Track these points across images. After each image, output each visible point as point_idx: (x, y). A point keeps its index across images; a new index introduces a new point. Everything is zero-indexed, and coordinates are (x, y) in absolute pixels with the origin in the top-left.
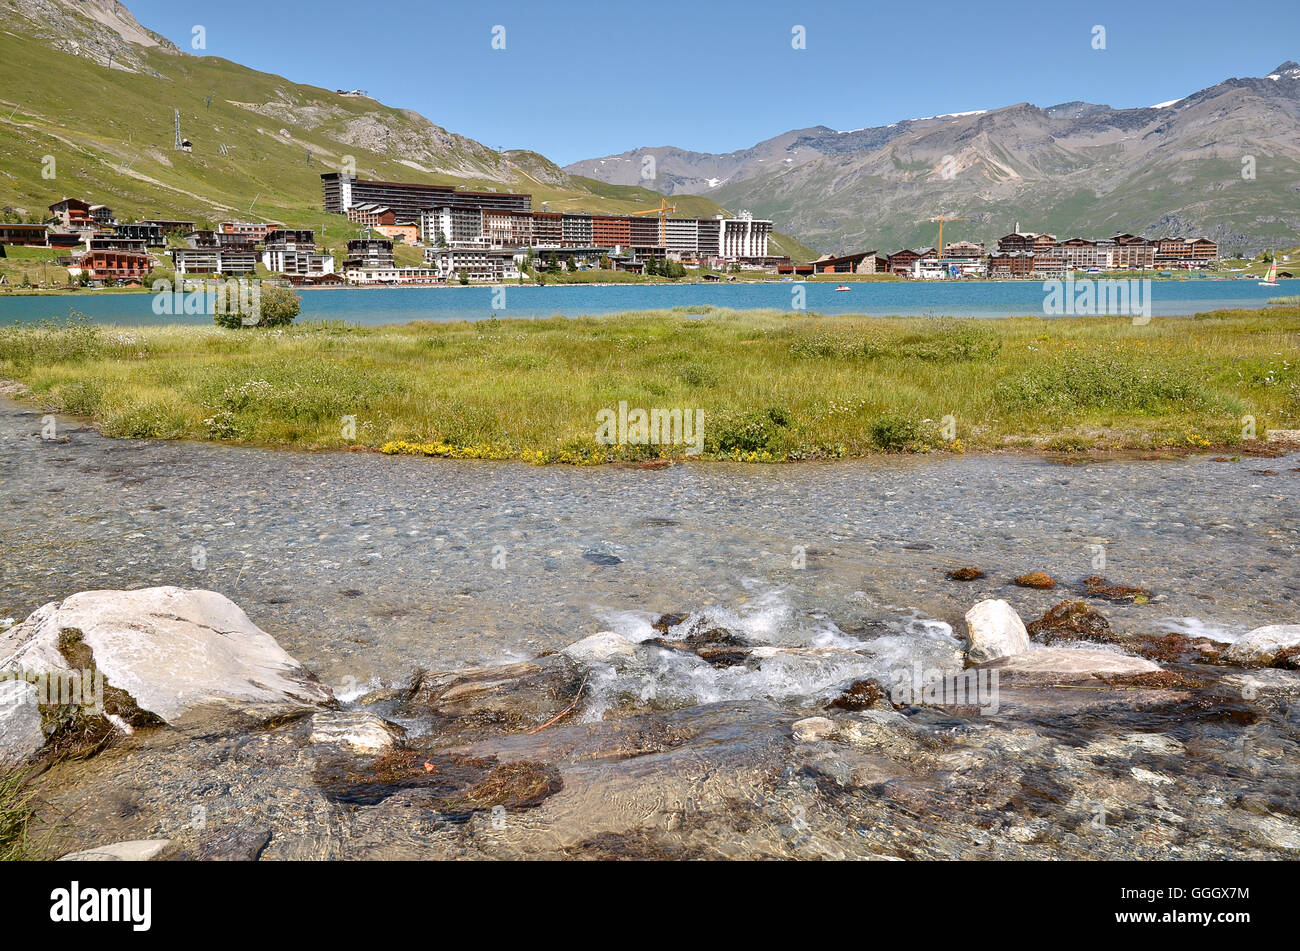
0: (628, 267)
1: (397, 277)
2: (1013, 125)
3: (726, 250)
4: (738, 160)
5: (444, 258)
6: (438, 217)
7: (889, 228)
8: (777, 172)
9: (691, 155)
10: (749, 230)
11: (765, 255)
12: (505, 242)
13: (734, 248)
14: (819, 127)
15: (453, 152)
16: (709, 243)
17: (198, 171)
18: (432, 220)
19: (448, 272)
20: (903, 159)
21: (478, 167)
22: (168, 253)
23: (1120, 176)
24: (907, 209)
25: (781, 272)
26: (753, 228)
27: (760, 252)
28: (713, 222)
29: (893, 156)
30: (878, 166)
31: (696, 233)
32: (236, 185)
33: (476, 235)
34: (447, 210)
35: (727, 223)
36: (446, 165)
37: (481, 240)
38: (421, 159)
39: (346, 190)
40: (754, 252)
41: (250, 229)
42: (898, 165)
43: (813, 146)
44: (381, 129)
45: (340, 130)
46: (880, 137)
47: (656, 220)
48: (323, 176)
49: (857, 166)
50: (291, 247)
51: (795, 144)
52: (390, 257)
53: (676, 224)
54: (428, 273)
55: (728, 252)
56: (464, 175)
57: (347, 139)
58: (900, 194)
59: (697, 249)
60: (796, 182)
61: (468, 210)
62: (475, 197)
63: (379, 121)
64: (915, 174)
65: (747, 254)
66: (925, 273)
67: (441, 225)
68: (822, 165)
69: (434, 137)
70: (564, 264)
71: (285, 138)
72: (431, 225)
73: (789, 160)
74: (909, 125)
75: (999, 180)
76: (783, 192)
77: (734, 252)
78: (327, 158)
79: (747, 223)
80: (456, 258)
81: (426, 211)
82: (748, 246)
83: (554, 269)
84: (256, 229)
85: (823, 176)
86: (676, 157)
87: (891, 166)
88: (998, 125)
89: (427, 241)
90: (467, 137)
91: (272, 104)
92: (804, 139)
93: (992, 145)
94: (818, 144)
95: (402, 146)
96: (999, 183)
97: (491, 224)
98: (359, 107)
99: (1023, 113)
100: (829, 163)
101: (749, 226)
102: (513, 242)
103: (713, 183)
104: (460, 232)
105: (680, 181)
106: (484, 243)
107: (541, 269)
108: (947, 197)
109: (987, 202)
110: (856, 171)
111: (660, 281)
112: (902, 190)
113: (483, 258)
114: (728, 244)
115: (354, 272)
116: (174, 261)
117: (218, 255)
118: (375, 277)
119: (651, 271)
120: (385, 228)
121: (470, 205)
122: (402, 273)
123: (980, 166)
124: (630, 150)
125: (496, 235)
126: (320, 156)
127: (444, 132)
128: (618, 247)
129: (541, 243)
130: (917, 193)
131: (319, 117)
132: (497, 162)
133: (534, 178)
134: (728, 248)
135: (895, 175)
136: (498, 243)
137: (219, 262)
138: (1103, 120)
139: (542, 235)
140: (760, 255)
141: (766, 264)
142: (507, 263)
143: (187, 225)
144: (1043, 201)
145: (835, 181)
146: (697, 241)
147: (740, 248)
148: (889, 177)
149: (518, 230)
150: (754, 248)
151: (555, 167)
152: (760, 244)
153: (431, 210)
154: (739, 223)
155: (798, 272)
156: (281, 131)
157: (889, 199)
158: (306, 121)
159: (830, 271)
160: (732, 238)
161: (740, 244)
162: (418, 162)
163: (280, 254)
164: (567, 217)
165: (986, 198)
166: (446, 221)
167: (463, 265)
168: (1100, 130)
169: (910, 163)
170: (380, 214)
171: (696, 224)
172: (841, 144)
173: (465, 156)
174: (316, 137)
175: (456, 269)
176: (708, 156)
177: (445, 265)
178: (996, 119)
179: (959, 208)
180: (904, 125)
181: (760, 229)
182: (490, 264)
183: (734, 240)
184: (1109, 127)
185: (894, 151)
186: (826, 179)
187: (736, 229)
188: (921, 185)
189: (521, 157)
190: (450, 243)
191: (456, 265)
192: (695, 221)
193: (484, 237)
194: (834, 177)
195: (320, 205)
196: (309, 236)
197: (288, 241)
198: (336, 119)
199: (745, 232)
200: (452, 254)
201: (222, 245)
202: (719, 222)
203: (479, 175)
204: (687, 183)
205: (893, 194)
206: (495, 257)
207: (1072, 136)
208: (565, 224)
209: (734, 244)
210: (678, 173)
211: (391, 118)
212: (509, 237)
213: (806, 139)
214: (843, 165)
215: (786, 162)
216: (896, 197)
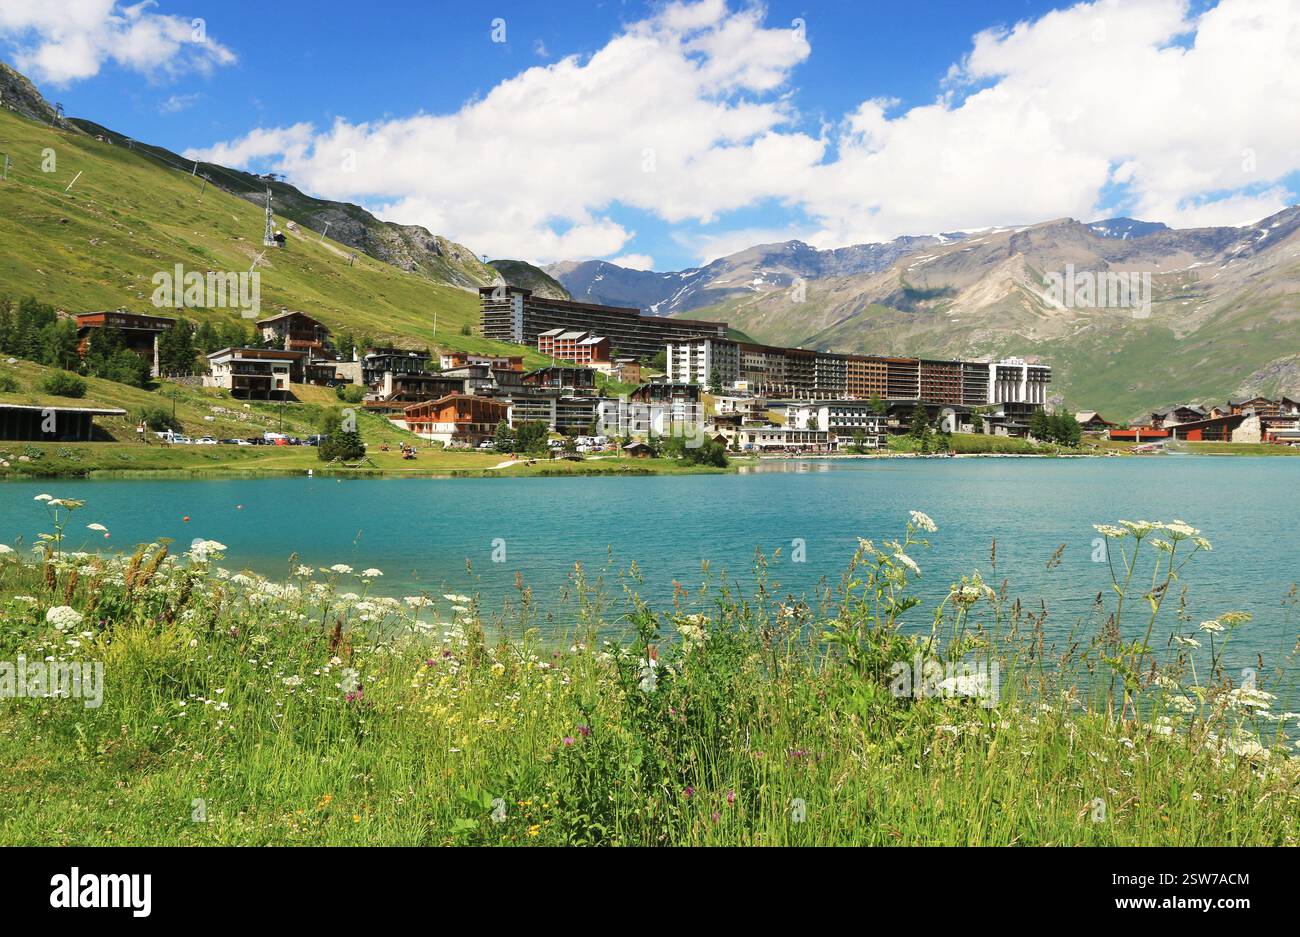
1: (784, 441)
2: (1054, 245)
9: (627, 272)
10: (1025, 378)
14: (793, 242)
16: (975, 395)
23: (1202, 312)
25: (1116, 438)
26: (1029, 376)
28: (980, 366)
29: (904, 281)
31: (961, 382)
35: (998, 369)
43: (788, 265)
47: (915, 362)
51: (763, 263)
59: (962, 404)
60: (775, 311)
61: (726, 344)
64: (932, 304)
73: (759, 283)
75: (1044, 315)
76: (758, 323)
79: (1020, 369)
87: (900, 293)
88: (1035, 244)
92: (775, 256)
93: (1027, 269)
94: (795, 263)
96: (1044, 318)
97: (746, 364)
99: (1067, 231)
100: (818, 288)
101: (1025, 373)
108: (977, 336)
109: (1033, 343)
110: (855, 300)
112: (919, 325)
114: (999, 397)
122: (789, 435)
123: (1019, 295)
129: (796, 390)
130: (939, 329)
135: (907, 305)
138: (1168, 240)
139: (794, 380)
144: (1106, 341)
145: (827, 311)
146: (962, 393)
152: (1038, 398)
154: (1012, 369)
157: (902, 336)
159: (1196, 438)
160: (1003, 389)
161: (1014, 398)
164: (821, 356)
165: (1030, 336)
168: (1165, 253)
169: (925, 289)
171: (961, 369)
172: (822, 264)
178: (1035, 238)
179: (997, 350)
181: (1037, 377)
184: (1175, 249)
185: (903, 274)
186: (814, 307)
187: (1009, 377)
188: (944, 318)
194: (826, 306)
199: (1019, 380)
202: (985, 367)
205: (908, 330)
207: (1130, 259)
209: (1006, 397)
213: (777, 256)
214: (836, 291)
215: (752, 285)
216: (912, 334)
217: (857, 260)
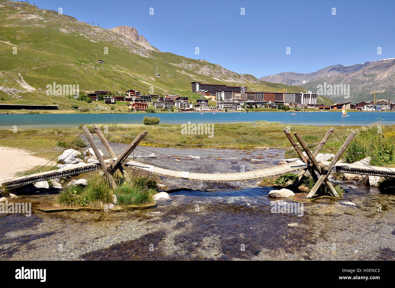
0: (273, 107)
1: (208, 109)
3: (303, 102)
4: (312, 75)
5: (221, 104)
6: (221, 93)
7: (361, 95)
8: (325, 79)
9: (298, 74)
11: (316, 104)
12: (239, 100)
13: (306, 101)
14: (338, 65)
15: (228, 75)
16: (298, 100)
17: (161, 82)
18: (219, 94)
19: (222, 108)
20: (366, 74)
21: (234, 79)
22: (152, 103)
24: (367, 89)
25: (320, 109)
27: (314, 103)
28: (300, 94)
29: (363, 73)
30: (358, 76)
31: (295, 97)
32: (170, 85)
33: (231, 98)
34: (223, 91)
35: (304, 94)
36: (225, 78)
37: (232, 99)
38: (219, 77)
39: (198, 86)
40: (312, 103)
41: (172, 97)
42: (365, 75)
43: (336, 70)
44: (209, 69)
45: (198, 70)
46: (359, 67)
47: (283, 94)
48: (192, 83)
49: (351, 76)
50: (182, 101)
51: (331, 70)
52: (207, 104)
53: (288, 95)
54: (217, 108)
55: (304, 103)
56: (230, 82)
57: (199, 72)
58: (365, 84)
59: (294, 102)
60: (330, 82)
61: (229, 91)
62: (232, 88)
63: (208, 67)
64: (370, 78)
65: (310, 103)
66: (368, 109)
67: (221, 95)
68: (339, 76)
69: (223, 71)
70: (254, 106)
71: (183, 73)
72: (219, 96)
73: (328, 75)
74: (369, 63)
77: (306, 103)
78: (194, 78)
80: (224, 104)
81: (218, 92)
82: (310, 101)
83: (251, 107)
84: (174, 97)
85: (339, 79)
86: (293, 75)
87: (362, 76)
89: (218, 99)
90: (231, 71)
91: (181, 64)
92: (334, 69)
94: (338, 70)
95: (214, 74)
97: (235, 95)
98: (203, 64)
100: (341, 75)
101: (311, 95)
102: (241, 100)
103: (304, 82)
104: (226, 97)
105: (294, 81)
106: (233, 100)
107: (248, 107)
108: (381, 85)
110: (350, 78)
111: (281, 111)
112: (366, 83)
113: (232, 104)
114: (304, 100)
115: (197, 108)
116: (154, 105)
117: (164, 103)
118: (203, 109)
119: (279, 108)
120: (207, 96)
121: (230, 90)
122: (210, 108)
123: (394, 75)
124: (279, 73)
125: (236, 98)
126: (192, 77)
127: (226, 70)
128: (270, 101)
129: (249, 100)
130: (371, 84)
131: (193, 67)
132: (240, 78)
133: (250, 82)
134: (304, 101)
135: (364, 79)
136: (237, 100)
137: (164, 105)
139: (249, 98)
140: (314, 104)
141: (316, 106)
142: (238, 106)
143: (157, 96)
145: (343, 81)
146: (295, 100)
147: (308, 101)
148: (361, 79)
149: (243, 97)
150: (312, 101)
151: (256, 79)
152: (314, 100)
153: (219, 91)
154: (308, 94)
155: (325, 109)
156: (183, 71)
157: (361, 86)
158: (190, 68)
159: (335, 108)
161: (308, 100)
162: (218, 78)
163: (179, 103)
164: (257, 93)
166: (223, 94)
167: (226, 106)
169: (368, 75)
170: (206, 93)
171: (295, 95)
172: (345, 70)
173: (231, 76)
174: (192, 72)
175: (224, 107)
176: (303, 74)
177: (221, 106)
179: (386, 89)
180: (367, 64)
181: (314, 96)
182: (234, 106)
183: (306, 99)
185: (363, 71)
186: (340, 80)
187: (307, 96)
188: (372, 82)
189: (247, 76)
190: (224, 100)
191: (224, 106)
192: (294, 94)
193: (233, 99)
194: (343, 79)
195: (191, 90)
196: (187, 98)
197: (181, 100)
198: (197, 67)
199: (309, 97)
200: (223, 103)
201: (165, 101)
203: (235, 81)
204: (296, 82)
205: (363, 84)
206: (235, 104)
208: (256, 95)
209: (306, 100)
210: (293, 79)
211: (212, 67)
212: (240, 99)
213: (334, 68)
214: (346, 76)
215: (327, 75)
216: (364, 85)
217: (355, 68)
